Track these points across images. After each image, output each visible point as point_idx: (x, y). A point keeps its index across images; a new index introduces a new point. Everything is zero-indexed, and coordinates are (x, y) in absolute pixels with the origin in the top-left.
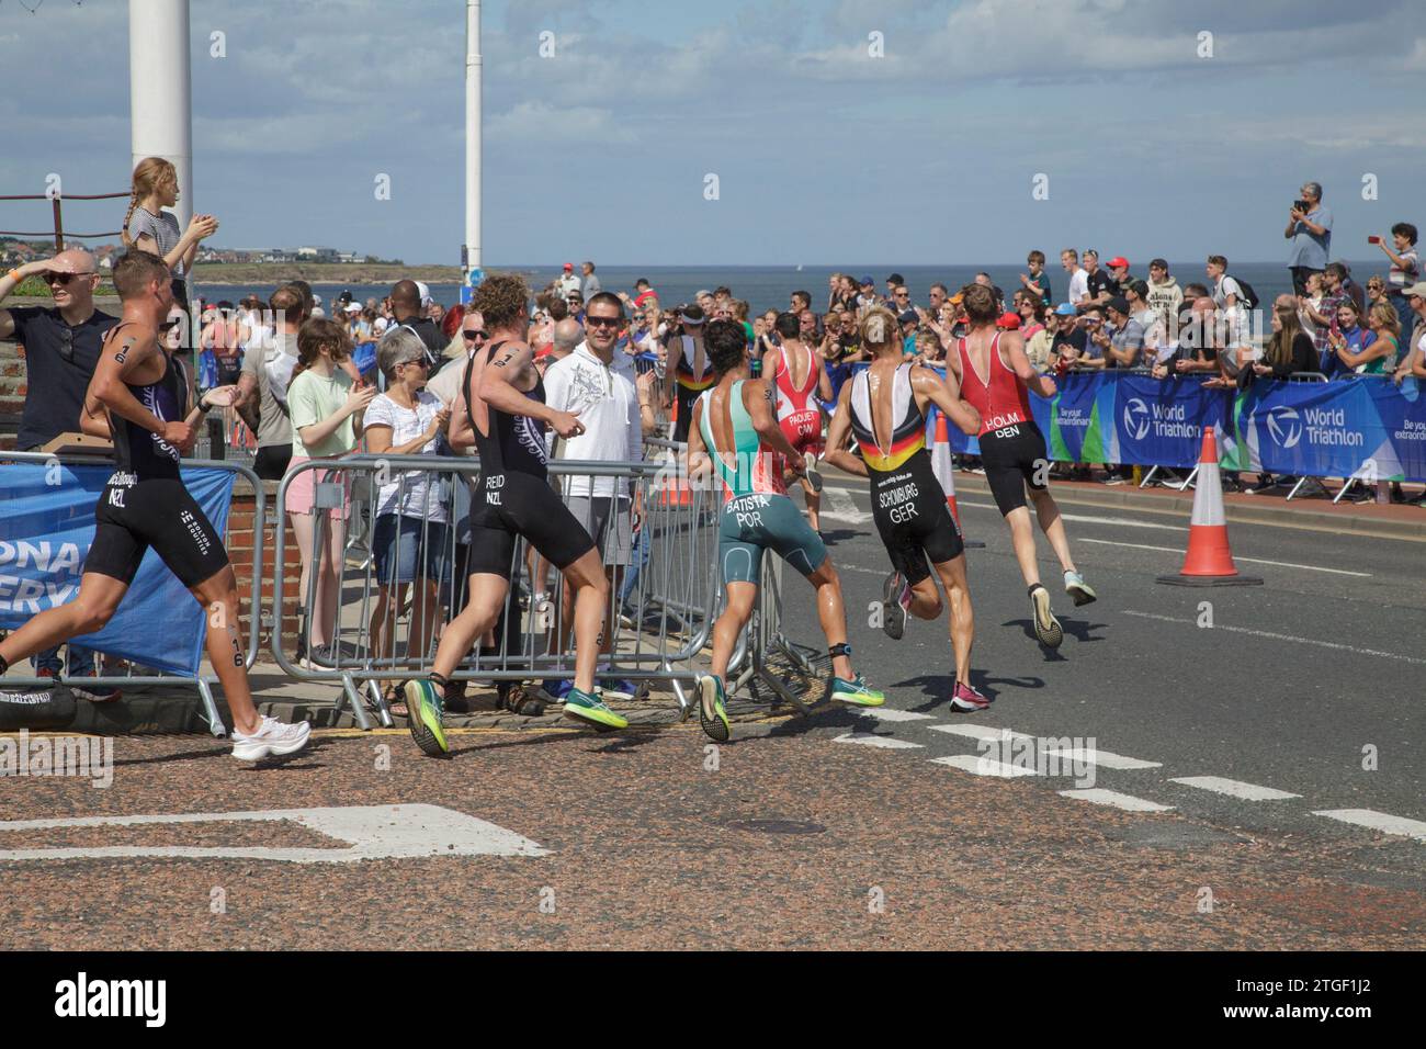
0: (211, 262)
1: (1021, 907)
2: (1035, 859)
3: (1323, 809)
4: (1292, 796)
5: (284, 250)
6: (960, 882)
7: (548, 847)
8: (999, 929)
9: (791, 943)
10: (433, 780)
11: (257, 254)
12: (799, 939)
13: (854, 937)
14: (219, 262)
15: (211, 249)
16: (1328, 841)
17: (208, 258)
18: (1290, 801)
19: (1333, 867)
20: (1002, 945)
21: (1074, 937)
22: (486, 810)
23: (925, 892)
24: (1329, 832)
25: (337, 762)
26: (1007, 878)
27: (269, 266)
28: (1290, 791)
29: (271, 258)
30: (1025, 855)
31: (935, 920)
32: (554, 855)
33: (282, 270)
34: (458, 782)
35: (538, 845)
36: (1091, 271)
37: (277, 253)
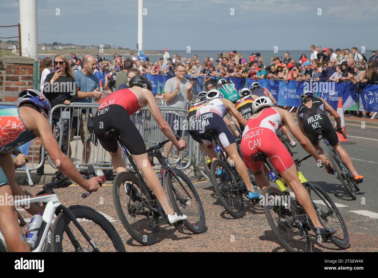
0: (74, 49)
1: (252, 238)
2: (262, 224)
3: (353, 210)
4: (345, 206)
5: (95, 45)
6: (236, 230)
7: (116, 219)
8: (242, 245)
9: (177, 248)
10: (89, 199)
11: (87, 46)
12: (180, 247)
13: (197, 247)
14: (76, 48)
15: (73, 45)
16: (352, 220)
17: (73, 47)
18: (344, 208)
19: (351, 227)
20: (241, 250)
21: (263, 247)
22: (101, 208)
23: (224, 233)
24: (353, 217)
25: (62, 193)
26: (251, 230)
27: (91, 50)
28: (345, 205)
29: (91, 48)
30: (259, 223)
31: (224, 242)
32: (117, 222)
33: (94, 51)
34: (96, 200)
35: (113, 219)
36: (319, 52)
37: (92, 46)
